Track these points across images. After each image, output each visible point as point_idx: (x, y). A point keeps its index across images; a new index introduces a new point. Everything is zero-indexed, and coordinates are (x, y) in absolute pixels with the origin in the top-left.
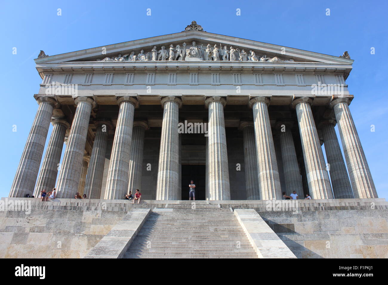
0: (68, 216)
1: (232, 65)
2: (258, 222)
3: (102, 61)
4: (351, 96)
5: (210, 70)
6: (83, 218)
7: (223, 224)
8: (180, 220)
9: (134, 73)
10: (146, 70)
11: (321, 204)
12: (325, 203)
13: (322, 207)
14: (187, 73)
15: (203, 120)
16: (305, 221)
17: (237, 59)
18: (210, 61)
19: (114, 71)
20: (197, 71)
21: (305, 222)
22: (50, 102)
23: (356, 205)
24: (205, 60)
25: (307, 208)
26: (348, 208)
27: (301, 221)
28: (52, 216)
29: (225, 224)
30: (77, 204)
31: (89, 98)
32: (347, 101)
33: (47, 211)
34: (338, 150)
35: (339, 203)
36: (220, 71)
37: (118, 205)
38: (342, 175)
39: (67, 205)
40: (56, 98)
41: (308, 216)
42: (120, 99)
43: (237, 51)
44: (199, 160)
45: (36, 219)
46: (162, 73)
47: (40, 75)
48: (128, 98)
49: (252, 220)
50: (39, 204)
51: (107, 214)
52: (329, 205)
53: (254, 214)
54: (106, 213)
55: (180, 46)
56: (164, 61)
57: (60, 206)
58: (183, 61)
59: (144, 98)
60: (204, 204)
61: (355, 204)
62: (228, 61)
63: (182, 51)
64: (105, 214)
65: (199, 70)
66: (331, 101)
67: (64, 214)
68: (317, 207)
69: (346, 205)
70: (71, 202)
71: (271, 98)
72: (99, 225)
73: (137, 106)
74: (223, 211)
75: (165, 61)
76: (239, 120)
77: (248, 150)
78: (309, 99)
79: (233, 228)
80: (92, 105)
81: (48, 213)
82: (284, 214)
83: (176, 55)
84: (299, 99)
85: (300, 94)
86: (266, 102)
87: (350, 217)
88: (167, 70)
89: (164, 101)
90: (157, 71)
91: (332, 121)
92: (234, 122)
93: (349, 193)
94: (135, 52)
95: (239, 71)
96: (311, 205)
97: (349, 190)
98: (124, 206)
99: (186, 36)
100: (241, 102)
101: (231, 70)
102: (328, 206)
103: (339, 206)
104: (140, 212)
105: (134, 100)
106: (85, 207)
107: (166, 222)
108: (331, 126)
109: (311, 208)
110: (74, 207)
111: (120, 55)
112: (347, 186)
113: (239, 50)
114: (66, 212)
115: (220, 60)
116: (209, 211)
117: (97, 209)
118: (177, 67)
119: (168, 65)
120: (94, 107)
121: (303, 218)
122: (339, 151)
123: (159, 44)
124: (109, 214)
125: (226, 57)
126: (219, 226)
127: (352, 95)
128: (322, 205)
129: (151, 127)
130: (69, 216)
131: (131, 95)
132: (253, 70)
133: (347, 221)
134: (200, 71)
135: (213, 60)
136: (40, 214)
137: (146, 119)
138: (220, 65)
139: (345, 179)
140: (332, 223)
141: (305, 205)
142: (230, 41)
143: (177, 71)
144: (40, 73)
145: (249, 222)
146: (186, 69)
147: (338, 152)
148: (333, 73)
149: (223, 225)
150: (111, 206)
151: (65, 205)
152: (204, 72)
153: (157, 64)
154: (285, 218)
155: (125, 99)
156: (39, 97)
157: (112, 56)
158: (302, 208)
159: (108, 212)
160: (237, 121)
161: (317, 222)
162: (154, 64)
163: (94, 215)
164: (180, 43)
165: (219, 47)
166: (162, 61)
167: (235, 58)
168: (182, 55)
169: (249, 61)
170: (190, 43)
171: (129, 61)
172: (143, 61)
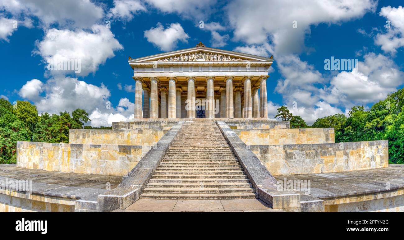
1: (219, 62)
3: (157, 61)
5: (208, 65)
9: (173, 67)
10: (178, 65)
11: (248, 119)
13: (248, 121)
18: (208, 61)
19: (164, 66)
22: (140, 80)
24: (206, 60)
28: (150, 125)
30: (158, 120)
32: (266, 78)
37: (173, 120)
40: (141, 78)
42: (169, 78)
58: (196, 61)
59: (179, 78)
60: (205, 120)
63: (195, 56)
65: (203, 65)
68: (246, 121)
70: (156, 119)
71: (234, 77)
73: (176, 81)
78: (250, 77)
80: (157, 81)
83: (192, 58)
84: (246, 77)
86: (232, 79)
88: (188, 65)
92: (218, 88)
94: (173, 57)
98: (176, 121)
99: (197, 49)
100: (221, 79)
101: (218, 65)
102: (250, 120)
105: (175, 79)
106: (162, 121)
109: (244, 121)
115: (213, 60)
117: (166, 121)
118: (193, 63)
119: (188, 62)
121: (241, 124)
129: (183, 91)
131: (173, 77)
132: (228, 65)
135: (210, 60)
136: (146, 124)
137: (180, 87)
138: (213, 62)
143: (193, 66)
146: (197, 65)
150: (171, 120)
152: (205, 66)
153: (183, 63)
154: (234, 124)
155: (171, 78)
156: (134, 78)
157: (162, 59)
158: (241, 121)
159: (170, 123)
160: (219, 87)
161: (245, 126)
162: (182, 63)
163: (165, 124)
164: (194, 53)
165: (213, 54)
166: (186, 61)
167: (220, 59)
168: (195, 58)
169: (227, 60)
170: (198, 52)
171: (170, 61)
172: (176, 61)
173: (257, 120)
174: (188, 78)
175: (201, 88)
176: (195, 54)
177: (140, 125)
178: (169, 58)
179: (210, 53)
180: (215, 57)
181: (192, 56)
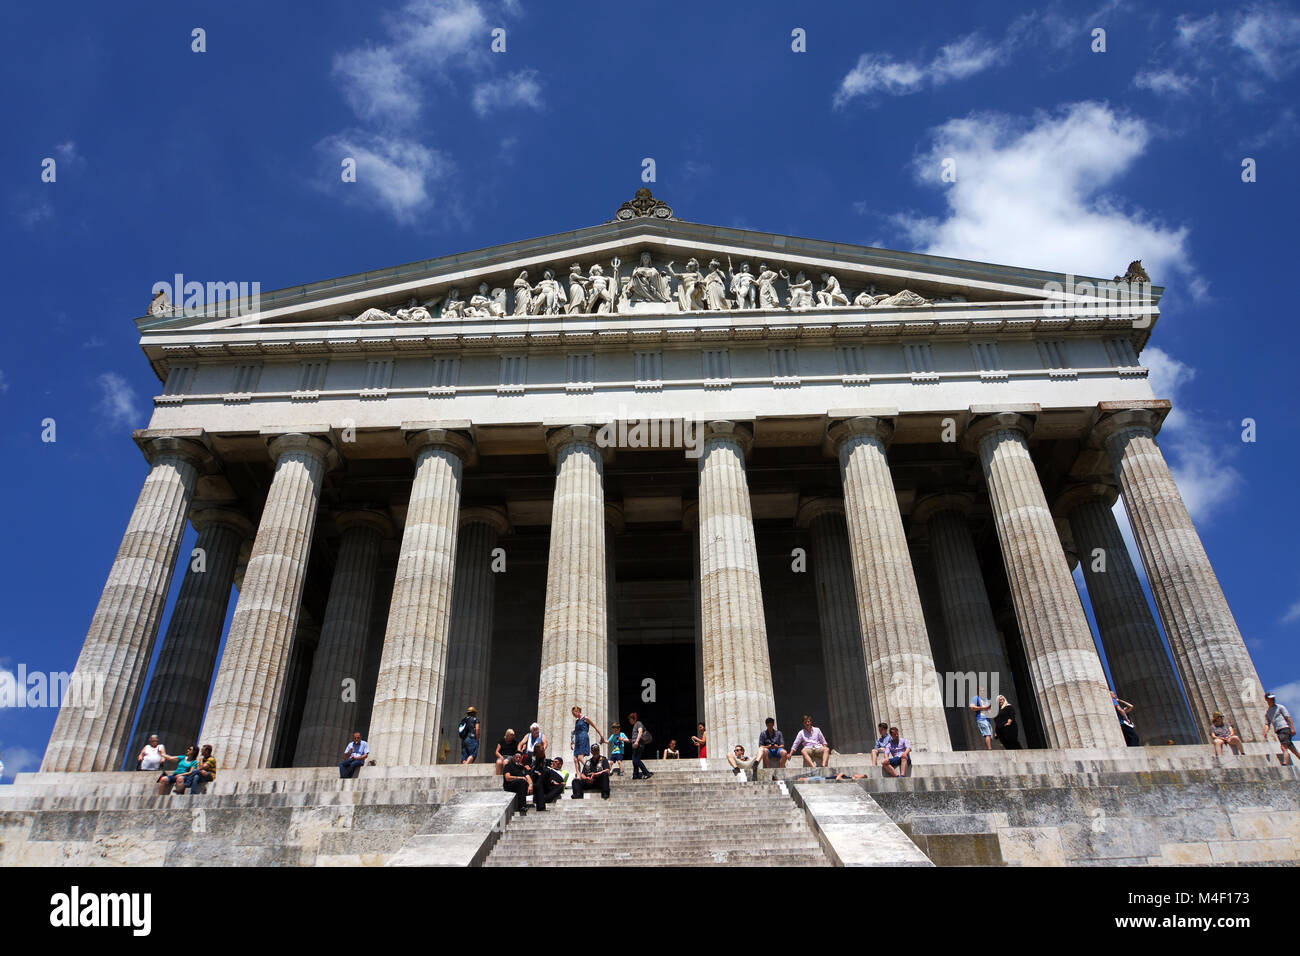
0: (238, 831)
1: (768, 320)
2: (873, 826)
3: (355, 322)
4: (1163, 405)
5: (698, 340)
6: (293, 832)
7: (758, 837)
8: (614, 826)
9: (459, 357)
10: (496, 346)
11: (1084, 765)
12: (1101, 762)
13: (1089, 776)
14: (627, 351)
15: (683, 499)
16: (1034, 823)
17: (783, 303)
18: (697, 312)
19: (395, 353)
20: (659, 345)
21: (1033, 829)
22: (188, 453)
23: (1209, 765)
24: (681, 310)
25: (1038, 780)
26: (1180, 776)
27: (1021, 824)
28: (183, 833)
29: (764, 835)
30: (271, 788)
31: (316, 440)
32: (1148, 419)
33: (169, 816)
34: (1130, 580)
35: (1149, 760)
36: (730, 343)
37: (409, 784)
38: (1152, 667)
39: (238, 793)
40: (206, 441)
41: (1044, 808)
42: (417, 437)
44: (673, 628)
45: (129, 843)
46: (548, 354)
47: (155, 370)
48: (444, 435)
49: (854, 819)
50: (142, 793)
51: (373, 816)
52: (1115, 769)
53: (859, 801)
54: (370, 814)
55: (603, 268)
56: (553, 316)
57: (213, 795)
59: (495, 434)
60: (694, 773)
61: (1203, 763)
62: (753, 309)
63: (608, 283)
64: (367, 817)
65: (663, 341)
66: (1095, 422)
67: (225, 822)
68: (1071, 776)
69: (1173, 768)
70: (253, 780)
71: (895, 422)
72: (343, 856)
73: (472, 460)
74: (756, 793)
75: (556, 316)
76: (797, 495)
77: (828, 589)
78: (1020, 420)
79: (791, 850)
80: (326, 459)
81: (172, 819)
82: (960, 801)
83: (589, 297)
84: (988, 420)
85: (990, 403)
86: (882, 434)
87: (1192, 809)
88: (562, 344)
89: (558, 441)
90: (531, 350)
91: (1102, 489)
92: (784, 502)
93: (1182, 727)
94: (460, 292)
95: (791, 338)
96: (1051, 769)
97: (1179, 718)
98: (431, 787)
99: (622, 236)
100: (800, 436)
101: (764, 338)
102: (1111, 771)
103: (1149, 771)
104: (482, 805)
105: (461, 442)
106: (298, 794)
107: (568, 836)
108: (1102, 505)
109: (1054, 780)
110: (262, 797)
111: (414, 302)
112: (1170, 704)
114: (232, 814)
115: (730, 309)
116: (710, 793)
117: (340, 800)
118: (596, 333)
119: (566, 326)
120: (332, 468)
121: (1028, 814)
122: (1133, 588)
123: (537, 265)
124: (378, 815)
125: (747, 297)
126: (744, 843)
127: (1164, 401)
128: (1088, 769)
129: (516, 527)
130: (243, 828)
131: (451, 426)
132: (833, 336)
133: (1181, 822)
134: (665, 345)
135: (706, 308)
136: (143, 825)
137: (499, 501)
138: (728, 322)
139: (1162, 678)
140: (1130, 830)
141: (1030, 770)
142: (757, 247)
143: (596, 347)
144: (155, 364)
145: (843, 828)
146: (624, 340)
147: (1130, 589)
148: (1097, 332)
149: (755, 840)
150: (386, 788)
151: (230, 790)
152: (680, 346)
153: (532, 328)
154: (964, 813)
155: (432, 439)
156: (150, 440)
157: (389, 304)
158: (1020, 779)
159: (377, 809)
160: (791, 497)
161: (1075, 827)
162: (523, 328)
163: (327, 822)
164: (604, 259)
165: (723, 266)
166: (547, 315)
167: (776, 300)
168: (609, 294)
169: (822, 306)
170: (633, 257)
171: (444, 318)
172: (487, 316)
173: (1178, 766)
174: (557, 439)
175: (653, 507)
176: (607, 272)
177: (85, 837)
178: (435, 300)
179: (705, 262)
180: (742, 281)
181: (591, 284)
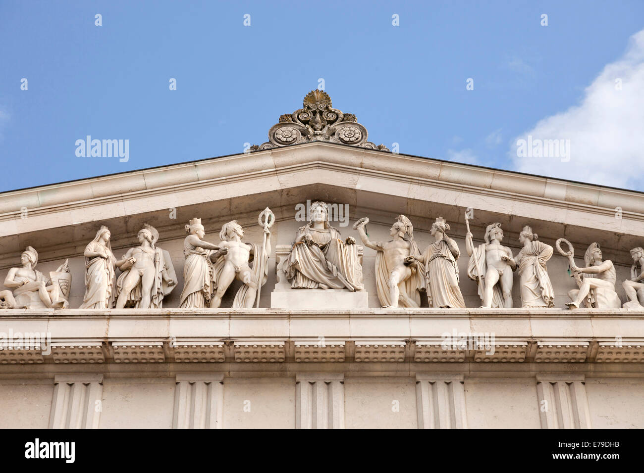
1: (536, 329)
5: (410, 359)
14: (282, 376)
17: (563, 298)
18: (409, 310)
20: (339, 367)
24: (381, 306)
36: (468, 367)
43: (562, 252)
46: (139, 377)
55: (244, 227)
56: (153, 311)
58: (259, 310)
62: (511, 309)
63: (252, 256)
65: (350, 360)
75: (160, 310)
83: (219, 278)
88: (167, 361)
90: (111, 367)
95: (578, 362)
99: (276, 172)
101: (528, 360)
113: (572, 249)
115: (467, 306)
118: (229, 342)
119: (175, 329)
123: (126, 219)
125: (498, 286)
134: (351, 366)
135: (425, 302)
138: (464, 329)
142: (518, 196)
143: (227, 367)
146: (277, 355)
162: (98, 329)
165: (457, 231)
166: (143, 309)
167: (551, 292)
168: (255, 276)
176: (252, 234)
179: (422, 222)
180: (489, 259)
181: (222, 255)
